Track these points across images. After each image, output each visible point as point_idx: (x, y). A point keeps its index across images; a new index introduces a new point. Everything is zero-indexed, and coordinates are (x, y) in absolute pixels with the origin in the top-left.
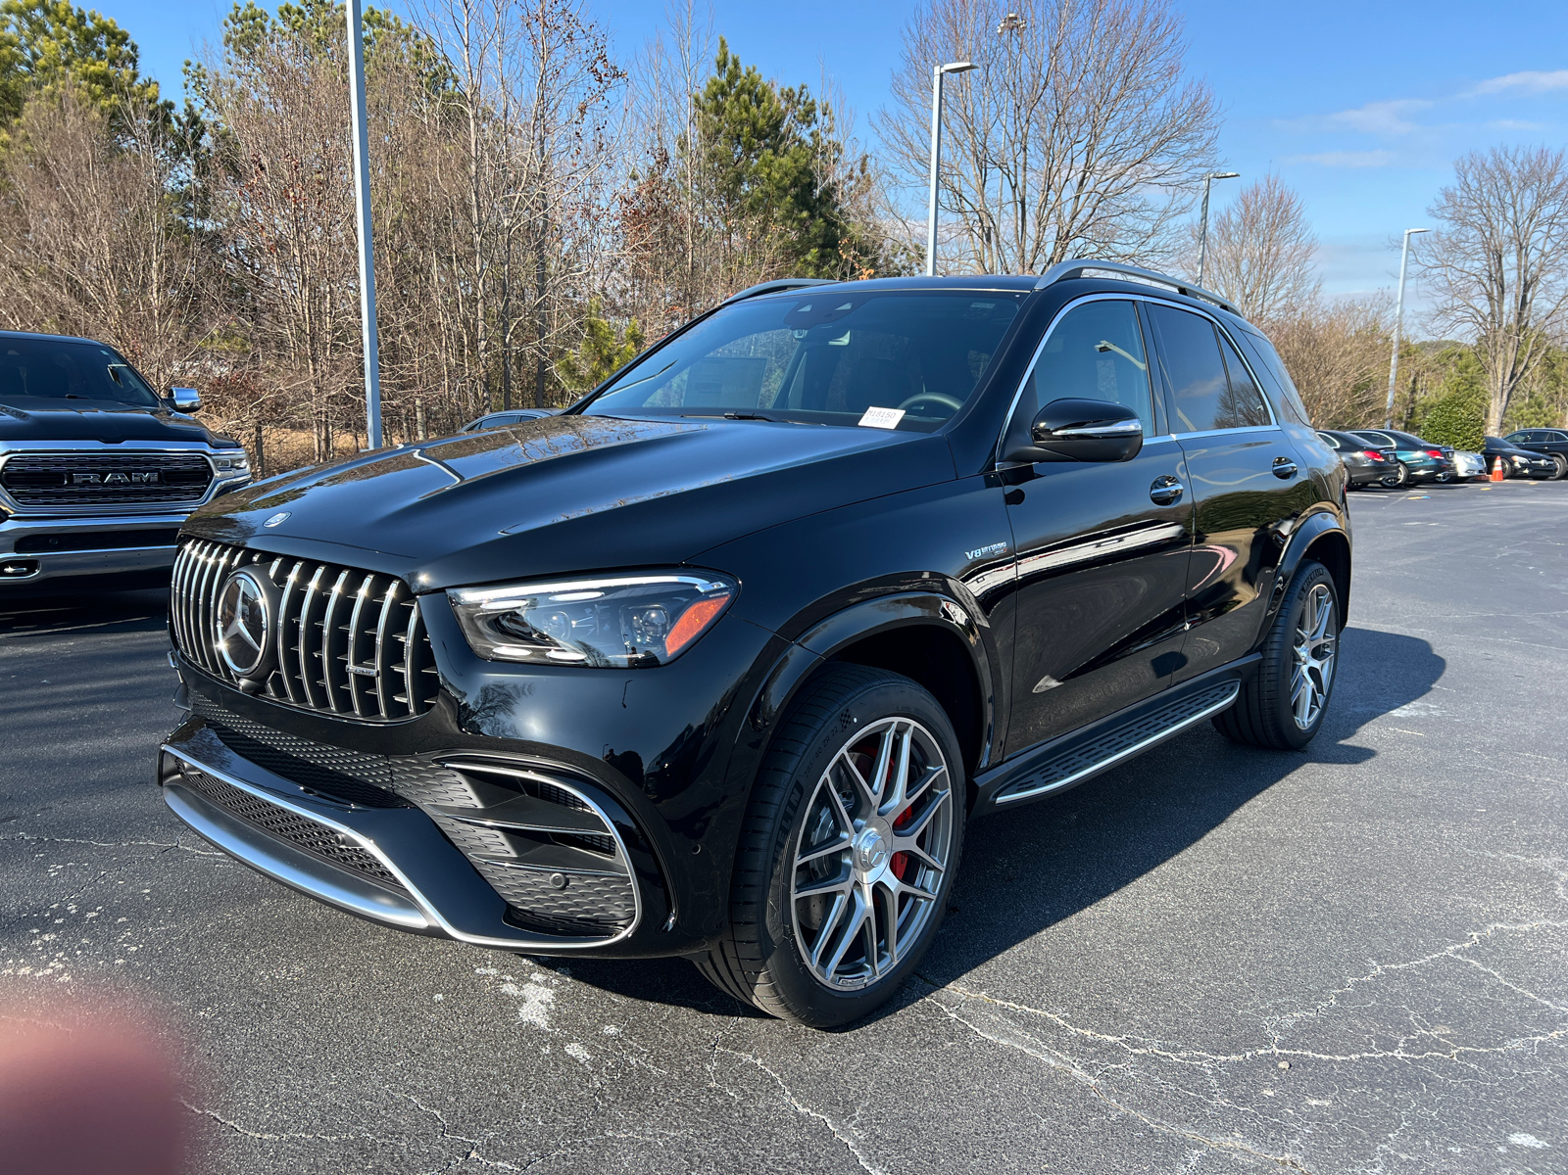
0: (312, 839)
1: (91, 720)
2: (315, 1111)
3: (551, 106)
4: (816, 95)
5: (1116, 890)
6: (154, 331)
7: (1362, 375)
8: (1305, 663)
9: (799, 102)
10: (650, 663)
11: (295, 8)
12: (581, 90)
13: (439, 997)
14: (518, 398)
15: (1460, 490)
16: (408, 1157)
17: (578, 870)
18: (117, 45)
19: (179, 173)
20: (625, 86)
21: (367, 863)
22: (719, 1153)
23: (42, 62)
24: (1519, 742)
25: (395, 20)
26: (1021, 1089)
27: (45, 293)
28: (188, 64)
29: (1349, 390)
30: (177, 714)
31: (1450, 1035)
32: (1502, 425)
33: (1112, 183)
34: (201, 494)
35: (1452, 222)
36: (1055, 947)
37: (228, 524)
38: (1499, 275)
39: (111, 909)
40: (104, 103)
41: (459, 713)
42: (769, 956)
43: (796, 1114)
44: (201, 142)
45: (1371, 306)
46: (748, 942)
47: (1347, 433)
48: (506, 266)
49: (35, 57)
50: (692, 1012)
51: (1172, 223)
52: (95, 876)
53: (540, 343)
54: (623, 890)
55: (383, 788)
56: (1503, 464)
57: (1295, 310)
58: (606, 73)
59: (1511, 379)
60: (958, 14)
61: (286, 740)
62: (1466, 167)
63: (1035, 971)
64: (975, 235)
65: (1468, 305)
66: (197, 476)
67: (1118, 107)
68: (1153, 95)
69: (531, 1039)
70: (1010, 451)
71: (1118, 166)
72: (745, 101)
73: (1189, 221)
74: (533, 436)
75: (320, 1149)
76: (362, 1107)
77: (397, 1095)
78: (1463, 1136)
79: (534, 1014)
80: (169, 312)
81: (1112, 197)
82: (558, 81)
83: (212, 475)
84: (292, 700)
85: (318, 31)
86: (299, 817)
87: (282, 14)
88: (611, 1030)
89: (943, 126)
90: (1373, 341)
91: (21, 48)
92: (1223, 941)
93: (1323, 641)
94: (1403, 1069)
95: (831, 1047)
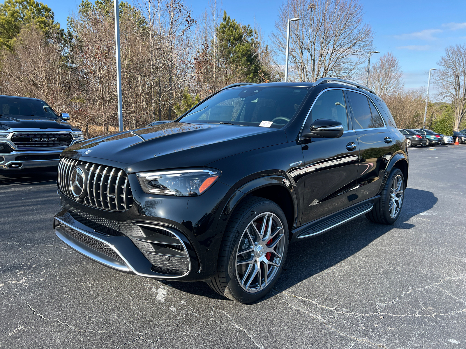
0: (97, 245)
1: (36, 210)
2: (96, 324)
3: (174, 31)
4: (252, 28)
5: (334, 265)
6: (57, 96)
7: (416, 112)
8: (394, 199)
9: (248, 30)
10: (195, 195)
11: (100, 2)
12: (183, 26)
13: (133, 292)
14: (163, 117)
15: (445, 147)
16: (122, 338)
17: (173, 255)
18: (48, 13)
19: (65, 50)
20: (196, 25)
21: (112, 252)
22: (213, 339)
23: (26, 17)
24: (459, 223)
25: (129, 5)
26: (303, 322)
27: (26, 85)
28: (69, 18)
29: (412, 117)
30: (59, 208)
31: (432, 310)
32: (459, 128)
33: (341, 54)
34: (69, 144)
35: (444, 67)
36: (315, 281)
37: (75, 153)
38: (458, 82)
39: (40, 265)
40: (44, 29)
41: (139, 209)
42: (229, 282)
43: (236, 328)
44: (72, 41)
45: (419, 91)
46: (223, 277)
47: (411, 130)
48: (160, 78)
49: (24, 16)
50: (207, 298)
51: (359, 66)
52: (35, 255)
53: (170, 101)
54: (186, 261)
55: (117, 230)
56: (459, 140)
57: (396, 93)
58: (190, 21)
59: (462, 114)
60: (295, 4)
61: (90, 216)
62: (449, 50)
63: (309, 288)
64: (299, 70)
65: (449, 91)
66: (68, 139)
67: (343, 32)
68: (353, 28)
69: (159, 305)
70: (304, 134)
71: (343, 49)
72: (231, 30)
73: (364, 66)
74: (167, 128)
75: (97, 335)
76: (110, 323)
77: (120, 320)
78: (435, 340)
79: (161, 297)
80: (62, 91)
81: (341, 58)
82: (176, 24)
83: (72, 139)
84: (91, 204)
85: (106, 9)
86: (93, 239)
87: (96, 3)
88: (183, 302)
89: (290, 37)
90: (420, 102)
91: (20, 13)
92: (365, 281)
93: (399, 192)
94: (418, 319)
95: (247, 309)
